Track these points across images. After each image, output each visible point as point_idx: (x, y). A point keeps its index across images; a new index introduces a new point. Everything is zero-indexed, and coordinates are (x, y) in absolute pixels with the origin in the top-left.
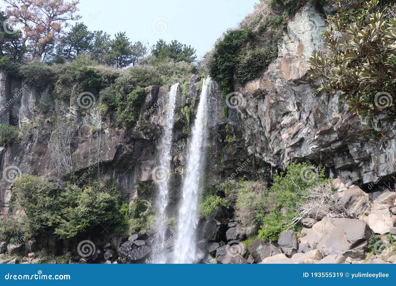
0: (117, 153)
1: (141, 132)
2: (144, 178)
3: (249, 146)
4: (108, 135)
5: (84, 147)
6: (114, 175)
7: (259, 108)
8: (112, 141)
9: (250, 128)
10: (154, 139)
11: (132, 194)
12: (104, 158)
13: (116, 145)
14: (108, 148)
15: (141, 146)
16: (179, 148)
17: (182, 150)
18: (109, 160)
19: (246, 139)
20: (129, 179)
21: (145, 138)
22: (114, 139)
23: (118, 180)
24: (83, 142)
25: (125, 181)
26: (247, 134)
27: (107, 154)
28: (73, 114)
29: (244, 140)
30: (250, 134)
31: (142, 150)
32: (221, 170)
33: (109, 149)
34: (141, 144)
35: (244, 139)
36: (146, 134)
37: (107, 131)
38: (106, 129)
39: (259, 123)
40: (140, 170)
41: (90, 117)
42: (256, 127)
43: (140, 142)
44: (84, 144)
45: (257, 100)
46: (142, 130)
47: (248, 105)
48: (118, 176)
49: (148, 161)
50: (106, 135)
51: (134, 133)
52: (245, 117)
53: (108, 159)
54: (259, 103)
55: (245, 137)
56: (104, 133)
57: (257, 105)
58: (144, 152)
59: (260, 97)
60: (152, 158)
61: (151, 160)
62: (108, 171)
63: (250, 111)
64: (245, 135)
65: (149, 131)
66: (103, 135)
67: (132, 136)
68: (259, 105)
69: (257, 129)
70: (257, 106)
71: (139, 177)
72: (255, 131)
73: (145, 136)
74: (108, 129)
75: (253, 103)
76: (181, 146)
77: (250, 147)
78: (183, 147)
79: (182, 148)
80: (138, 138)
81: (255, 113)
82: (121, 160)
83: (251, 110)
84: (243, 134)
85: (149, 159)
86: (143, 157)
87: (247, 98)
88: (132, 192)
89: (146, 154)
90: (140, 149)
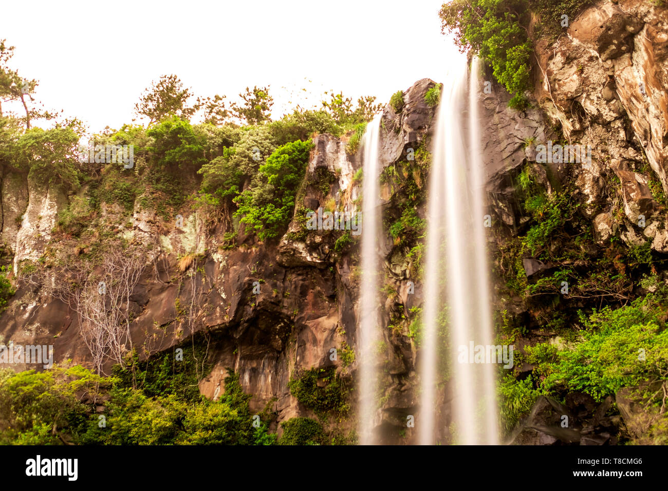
0: (242, 303)
1: (300, 246)
2: (313, 361)
3: (599, 211)
4: (221, 265)
5: (164, 301)
6: (237, 366)
7: (620, 82)
8: (231, 276)
9: (597, 156)
10: (332, 261)
11: (284, 412)
12: (211, 320)
13: (239, 283)
14: (219, 294)
15: (301, 282)
16: (396, 275)
17: (405, 279)
18: (223, 321)
19: (587, 191)
20: (276, 372)
21: (309, 259)
22: (235, 270)
23: (247, 377)
24: (162, 290)
25: (266, 380)
26: (589, 177)
27: (218, 309)
28: (140, 230)
29: (582, 197)
30: (597, 175)
31: (304, 293)
32: (518, 310)
33: (223, 296)
34: (300, 278)
35: (580, 193)
36: (312, 248)
37: (217, 257)
38: (216, 252)
39: (622, 134)
40: (303, 345)
41: (181, 236)
42: (614, 150)
43: (299, 275)
44: (164, 295)
45: (609, 62)
46: (302, 240)
47: (584, 82)
48: (249, 366)
49: (320, 319)
50: (216, 265)
51: (282, 250)
52: (578, 126)
53: (219, 322)
54: (616, 67)
55: (584, 185)
56: (212, 262)
57: (611, 74)
58: (310, 298)
59: (619, 46)
60: (332, 310)
61: (329, 317)
62: (222, 357)
63: (592, 101)
64: (583, 179)
65: (318, 239)
66: (210, 267)
67: (278, 258)
68: (617, 73)
69: (617, 156)
70: (611, 77)
71: (300, 361)
72: (613, 161)
73: (311, 255)
74: (220, 251)
75: (600, 71)
76: (403, 269)
77: (603, 215)
78: (408, 272)
79: (404, 273)
80: (295, 264)
81: (608, 101)
82: (253, 322)
83: (593, 97)
84: (577, 176)
85: (324, 314)
86: (309, 311)
87: (577, 65)
88: (283, 406)
89: (315, 304)
90: (299, 290)
